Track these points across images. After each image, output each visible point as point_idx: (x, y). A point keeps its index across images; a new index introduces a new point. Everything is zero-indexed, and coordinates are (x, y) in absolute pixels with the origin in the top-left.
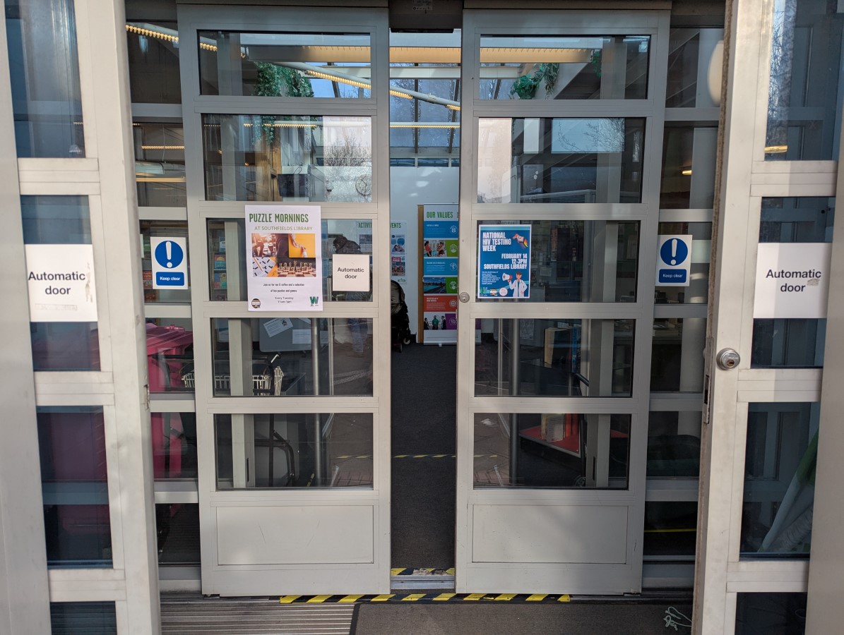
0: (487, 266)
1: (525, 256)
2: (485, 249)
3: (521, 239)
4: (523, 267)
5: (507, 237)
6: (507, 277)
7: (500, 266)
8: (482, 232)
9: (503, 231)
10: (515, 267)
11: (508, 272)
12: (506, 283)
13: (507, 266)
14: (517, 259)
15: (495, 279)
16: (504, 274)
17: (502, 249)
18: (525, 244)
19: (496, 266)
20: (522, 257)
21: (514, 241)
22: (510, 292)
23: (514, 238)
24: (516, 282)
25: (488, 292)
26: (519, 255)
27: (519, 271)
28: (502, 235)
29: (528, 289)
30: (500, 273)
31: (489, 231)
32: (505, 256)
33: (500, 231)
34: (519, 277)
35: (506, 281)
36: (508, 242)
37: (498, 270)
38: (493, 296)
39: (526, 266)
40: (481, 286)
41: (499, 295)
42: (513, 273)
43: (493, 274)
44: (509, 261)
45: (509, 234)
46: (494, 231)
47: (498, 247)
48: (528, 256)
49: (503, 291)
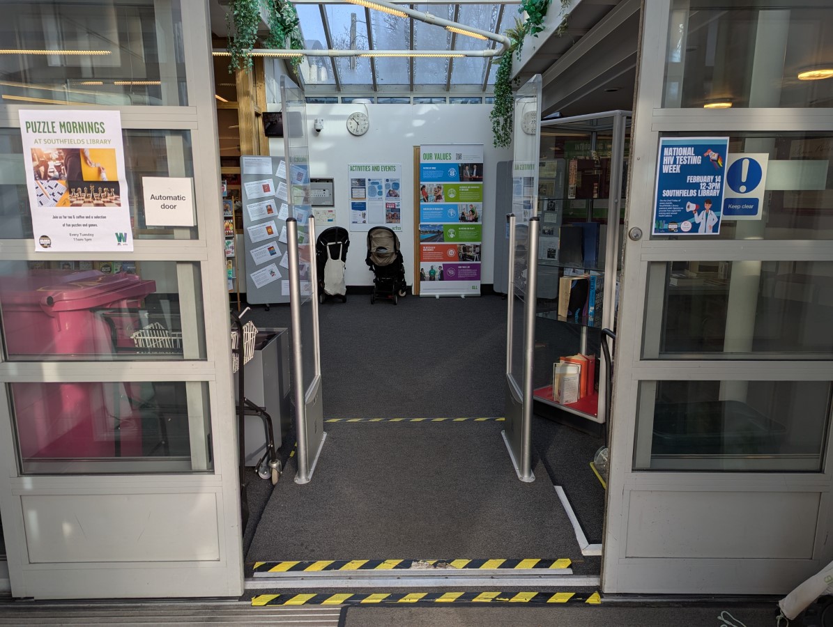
0: (667, 193)
1: (718, 179)
2: (665, 170)
3: (714, 156)
4: (714, 193)
5: (696, 154)
6: (692, 207)
7: (684, 193)
8: (663, 147)
9: (691, 146)
10: (704, 193)
11: (693, 200)
12: (690, 215)
13: (693, 193)
14: (707, 183)
15: (677, 209)
16: (689, 203)
17: (688, 169)
18: (720, 162)
19: (678, 193)
20: (714, 181)
21: (706, 160)
22: (695, 227)
23: (706, 154)
24: (703, 213)
25: (665, 226)
26: (710, 178)
27: (708, 200)
28: (691, 151)
29: (718, 222)
30: (683, 201)
31: (673, 146)
32: (692, 179)
33: (687, 146)
34: (708, 206)
35: (691, 211)
36: (697, 160)
37: (681, 197)
38: (673, 232)
39: (718, 192)
40: (658, 219)
41: (680, 230)
42: (701, 202)
43: (674, 203)
44: (696, 186)
45: (699, 150)
46: (679, 146)
47: (682, 167)
48: (722, 179)
49: (686, 226)
